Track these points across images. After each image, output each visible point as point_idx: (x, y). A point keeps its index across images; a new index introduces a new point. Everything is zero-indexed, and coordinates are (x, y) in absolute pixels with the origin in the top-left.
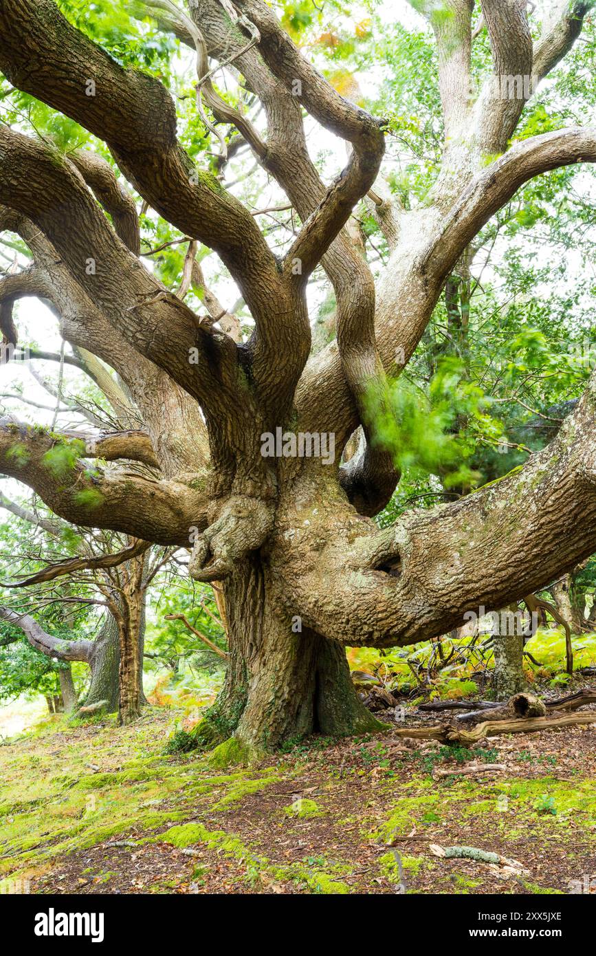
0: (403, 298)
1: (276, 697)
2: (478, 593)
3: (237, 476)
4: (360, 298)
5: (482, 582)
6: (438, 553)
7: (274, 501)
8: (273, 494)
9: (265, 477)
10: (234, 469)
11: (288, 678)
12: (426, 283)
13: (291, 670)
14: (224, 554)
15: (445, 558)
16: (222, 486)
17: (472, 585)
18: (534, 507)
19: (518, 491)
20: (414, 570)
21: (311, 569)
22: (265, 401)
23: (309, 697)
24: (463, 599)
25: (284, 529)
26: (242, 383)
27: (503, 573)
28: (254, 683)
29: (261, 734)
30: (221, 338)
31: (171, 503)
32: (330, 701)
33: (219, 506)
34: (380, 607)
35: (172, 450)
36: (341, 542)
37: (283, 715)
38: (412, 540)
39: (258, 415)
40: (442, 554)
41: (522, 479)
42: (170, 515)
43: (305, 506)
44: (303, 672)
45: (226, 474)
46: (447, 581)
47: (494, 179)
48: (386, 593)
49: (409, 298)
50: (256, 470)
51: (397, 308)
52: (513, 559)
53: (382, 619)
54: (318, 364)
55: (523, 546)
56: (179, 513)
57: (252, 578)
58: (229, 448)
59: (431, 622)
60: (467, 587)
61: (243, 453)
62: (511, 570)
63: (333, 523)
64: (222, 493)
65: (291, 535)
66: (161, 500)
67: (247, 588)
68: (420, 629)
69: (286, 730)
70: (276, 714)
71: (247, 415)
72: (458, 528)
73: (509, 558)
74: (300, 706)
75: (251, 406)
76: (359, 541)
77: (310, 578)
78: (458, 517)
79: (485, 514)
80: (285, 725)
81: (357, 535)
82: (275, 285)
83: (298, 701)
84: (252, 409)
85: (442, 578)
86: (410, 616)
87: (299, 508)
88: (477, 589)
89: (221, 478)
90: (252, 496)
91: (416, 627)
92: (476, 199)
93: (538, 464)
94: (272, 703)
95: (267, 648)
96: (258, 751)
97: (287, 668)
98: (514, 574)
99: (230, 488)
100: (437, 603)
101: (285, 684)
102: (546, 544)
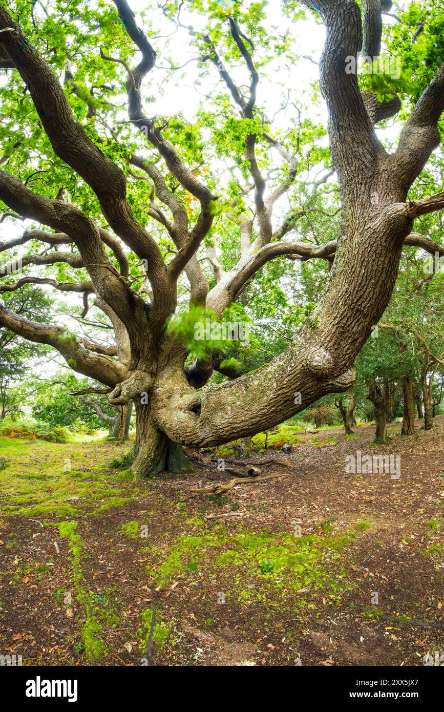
1: (148, 456)
2: (239, 430)
3: (139, 362)
5: (242, 424)
6: (220, 407)
7: (154, 375)
8: (154, 371)
9: (152, 364)
10: (139, 359)
11: (154, 449)
12: (229, 293)
13: (156, 446)
14: (125, 394)
15: (223, 410)
16: (133, 365)
17: (236, 425)
18: (275, 385)
19: (266, 375)
20: (207, 414)
21: (165, 406)
22: (153, 329)
23: (164, 457)
24: (230, 432)
25: (157, 388)
26: (144, 319)
27: (254, 420)
28: (141, 449)
29: (140, 470)
30: (137, 297)
31: (115, 370)
32: (172, 459)
33: (131, 374)
34: (189, 430)
35: (122, 350)
36: (177, 396)
37: (151, 463)
38: (207, 398)
40: (222, 407)
41: (269, 369)
42: (115, 375)
43: (167, 379)
44: (162, 448)
45: (135, 360)
46: (223, 422)
47: (259, 255)
48: (192, 423)
50: (147, 360)
51: (216, 301)
52: (260, 413)
53: (189, 436)
55: (266, 406)
56: (119, 374)
58: (137, 349)
59: (213, 441)
60: (233, 426)
61: (142, 351)
62: (258, 419)
63: (176, 387)
64: (133, 368)
65: (159, 390)
66: (111, 368)
68: (207, 443)
69: (152, 469)
70: (147, 463)
71: (145, 334)
72: (232, 394)
73: (258, 412)
74: (159, 461)
76: (185, 396)
77: (164, 410)
78: (232, 388)
79: (247, 387)
80: (152, 467)
81: (185, 393)
82: (162, 275)
83: (158, 459)
84: (148, 331)
85: (220, 420)
86: (202, 437)
87: (164, 379)
88: (238, 427)
89: (133, 362)
90: (144, 371)
91: (205, 442)
92: (252, 262)
93: (278, 361)
94: (146, 459)
95: (147, 436)
97: (154, 445)
98: (260, 420)
99: (136, 367)
100: (216, 432)
101: (153, 452)
102: (279, 406)
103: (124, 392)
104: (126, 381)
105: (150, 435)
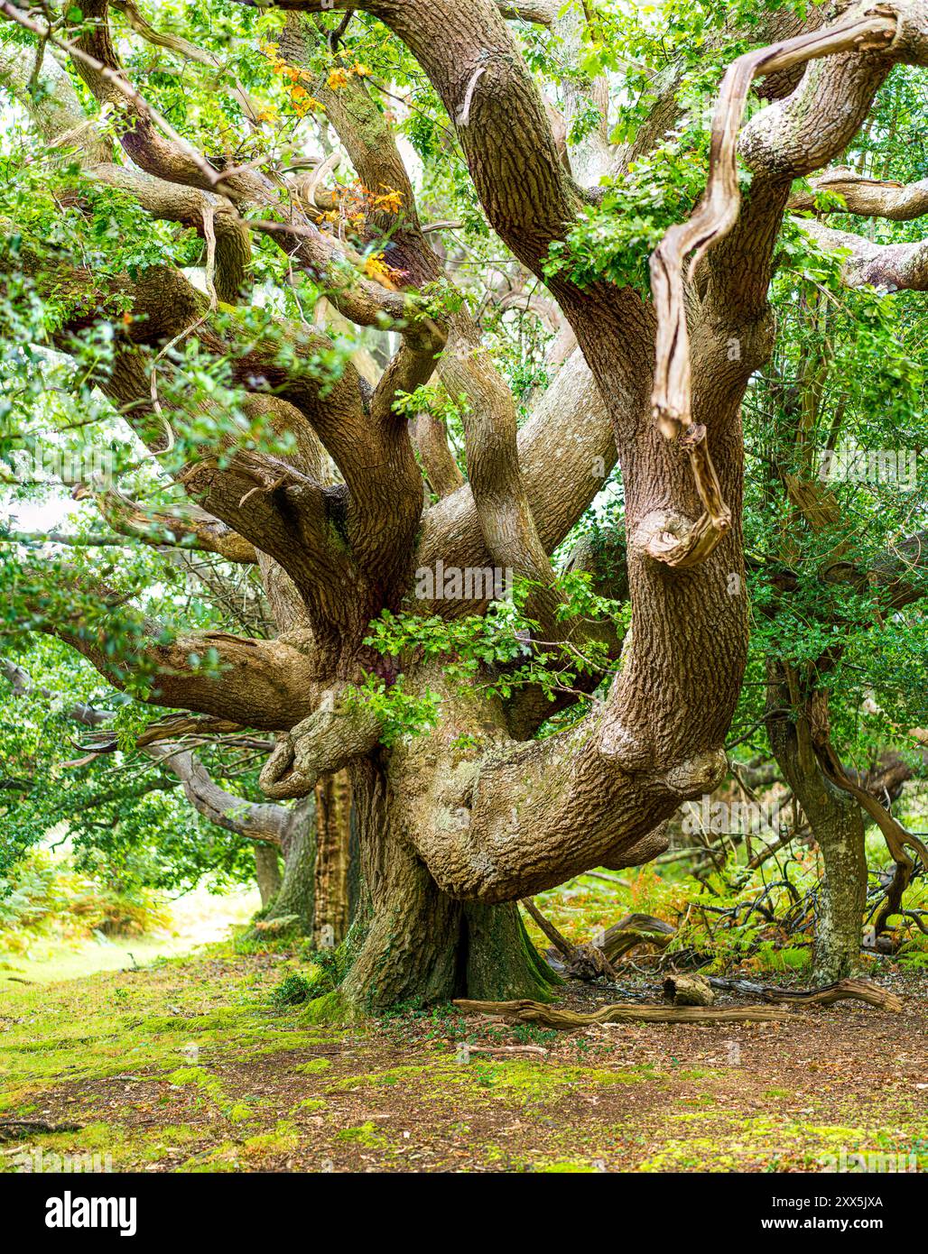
0: (579, 417)
1: (392, 946)
2: (534, 858)
3: (342, 655)
4: (489, 437)
5: (537, 846)
6: (498, 806)
10: (340, 646)
11: (411, 923)
13: (416, 912)
14: (305, 764)
15: (504, 813)
16: (324, 666)
17: (527, 848)
18: (573, 773)
19: (570, 748)
21: (424, 790)
23: (449, 950)
24: (521, 862)
26: (335, 542)
27: (554, 839)
28: (373, 926)
29: (366, 990)
30: (298, 490)
31: (269, 673)
33: (320, 692)
34: (454, 857)
36: (447, 764)
37: (402, 971)
39: (360, 583)
40: (503, 807)
41: (576, 735)
42: (269, 691)
44: (437, 917)
45: (329, 651)
46: (505, 840)
49: (589, 415)
51: (569, 431)
52: (560, 826)
54: (456, 506)
55: (566, 812)
56: (282, 690)
57: (378, 785)
58: (328, 621)
60: (522, 849)
61: (346, 627)
62: (559, 837)
64: (325, 675)
65: (408, 740)
66: (257, 671)
67: (371, 798)
69: (406, 989)
70: (390, 967)
71: (344, 582)
73: (557, 823)
74: (432, 961)
75: (349, 571)
77: (422, 802)
78: (523, 766)
79: (543, 769)
80: (405, 983)
82: (359, 432)
83: (430, 954)
84: (351, 574)
85: (501, 836)
86: (477, 873)
89: (323, 656)
94: (387, 954)
95: (390, 881)
96: (357, 1011)
97: (411, 910)
98: (563, 842)
99: (334, 670)
100: (498, 863)
101: (407, 930)
102: (587, 814)
103: (303, 760)
104: (306, 722)
105: (397, 879)
